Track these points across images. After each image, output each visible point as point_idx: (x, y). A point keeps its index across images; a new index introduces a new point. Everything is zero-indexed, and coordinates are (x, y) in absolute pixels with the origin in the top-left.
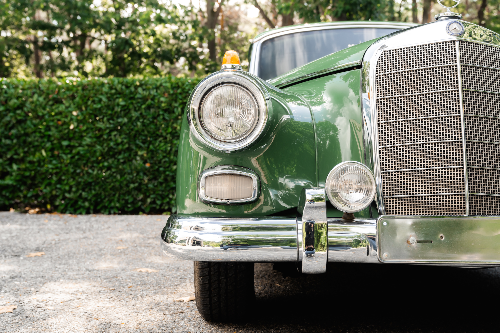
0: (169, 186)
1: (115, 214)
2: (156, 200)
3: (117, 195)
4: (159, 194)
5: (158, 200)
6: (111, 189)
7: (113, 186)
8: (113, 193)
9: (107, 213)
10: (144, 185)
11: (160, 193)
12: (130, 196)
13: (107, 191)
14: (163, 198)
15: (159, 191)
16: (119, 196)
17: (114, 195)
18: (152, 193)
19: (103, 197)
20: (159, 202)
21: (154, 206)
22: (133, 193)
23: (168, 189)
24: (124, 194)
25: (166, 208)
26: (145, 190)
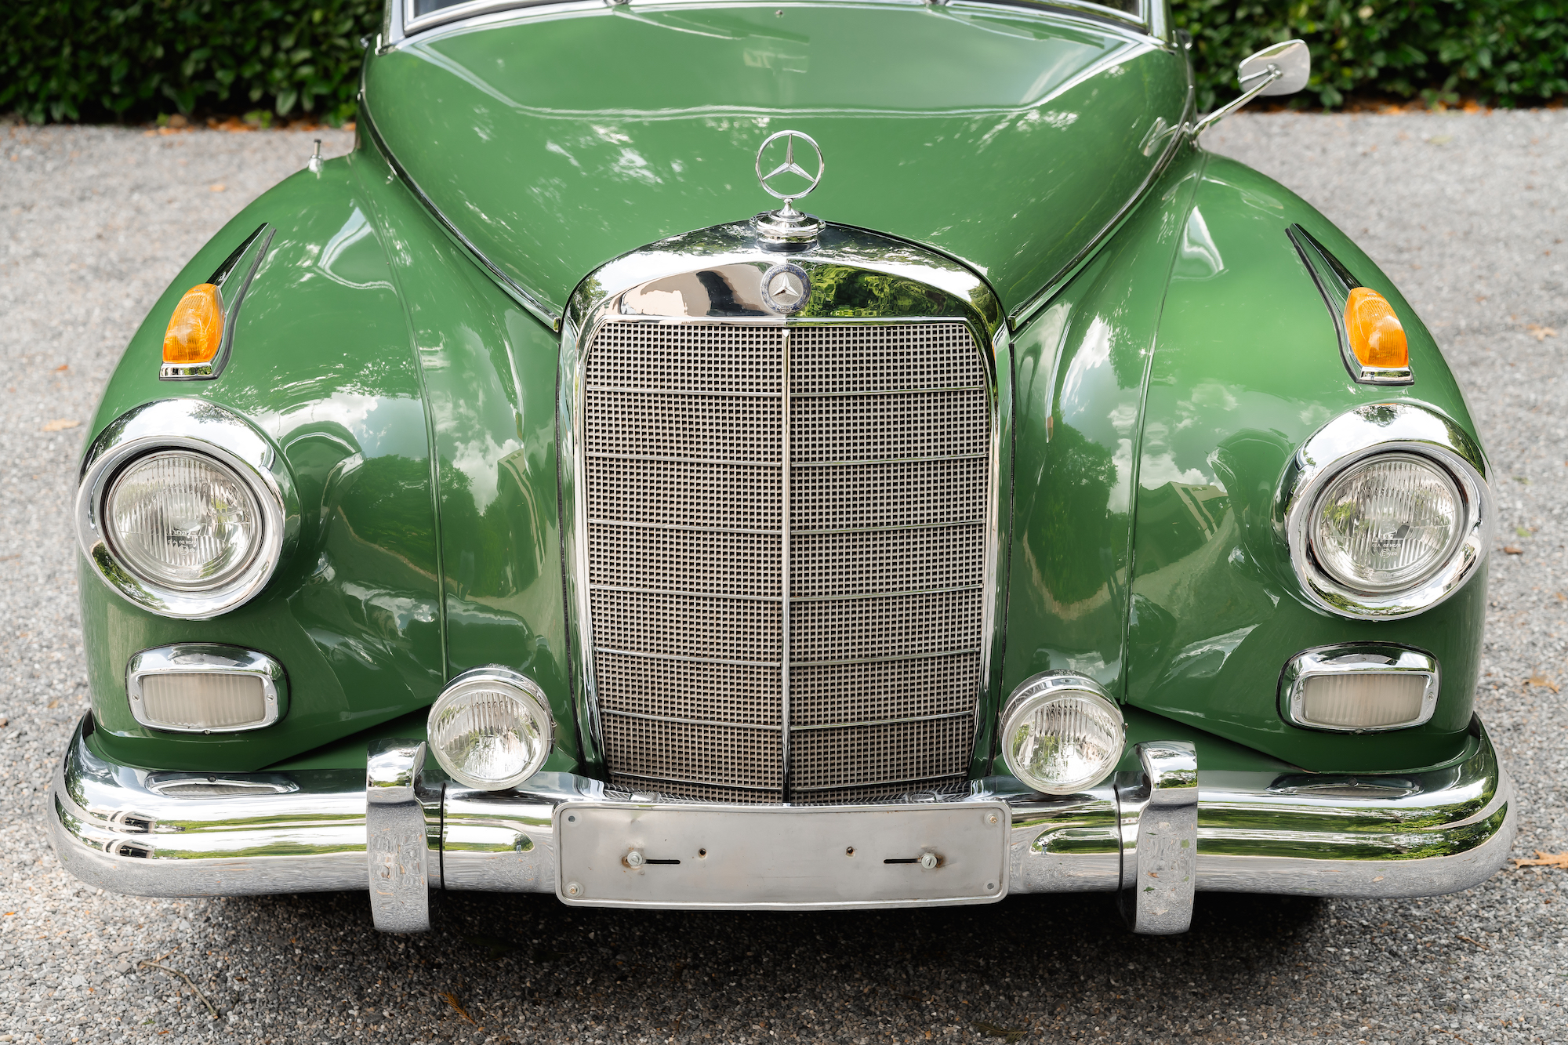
0: (257, 14)
1: (67, 121)
2: (215, 65)
3: (67, 51)
4: (223, 47)
5: (223, 66)
6: (39, 28)
7: (47, 19)
8: (52, 43)
9: (40, 119)
10: (162, 11)
11: (228, 40)
12: (115, 57)
13: (27, 37)
14: (241, 61)
15: (222, 33)
16: (74, 54)
17: (56, 52)
18: (196, 41)
19: (14, 61)
20: (224, 76)
21: (210, 87)
22: (125, 43)
23: (254, 26)
24: (93, 48)
25: (256, 95)
26: (168, 31)
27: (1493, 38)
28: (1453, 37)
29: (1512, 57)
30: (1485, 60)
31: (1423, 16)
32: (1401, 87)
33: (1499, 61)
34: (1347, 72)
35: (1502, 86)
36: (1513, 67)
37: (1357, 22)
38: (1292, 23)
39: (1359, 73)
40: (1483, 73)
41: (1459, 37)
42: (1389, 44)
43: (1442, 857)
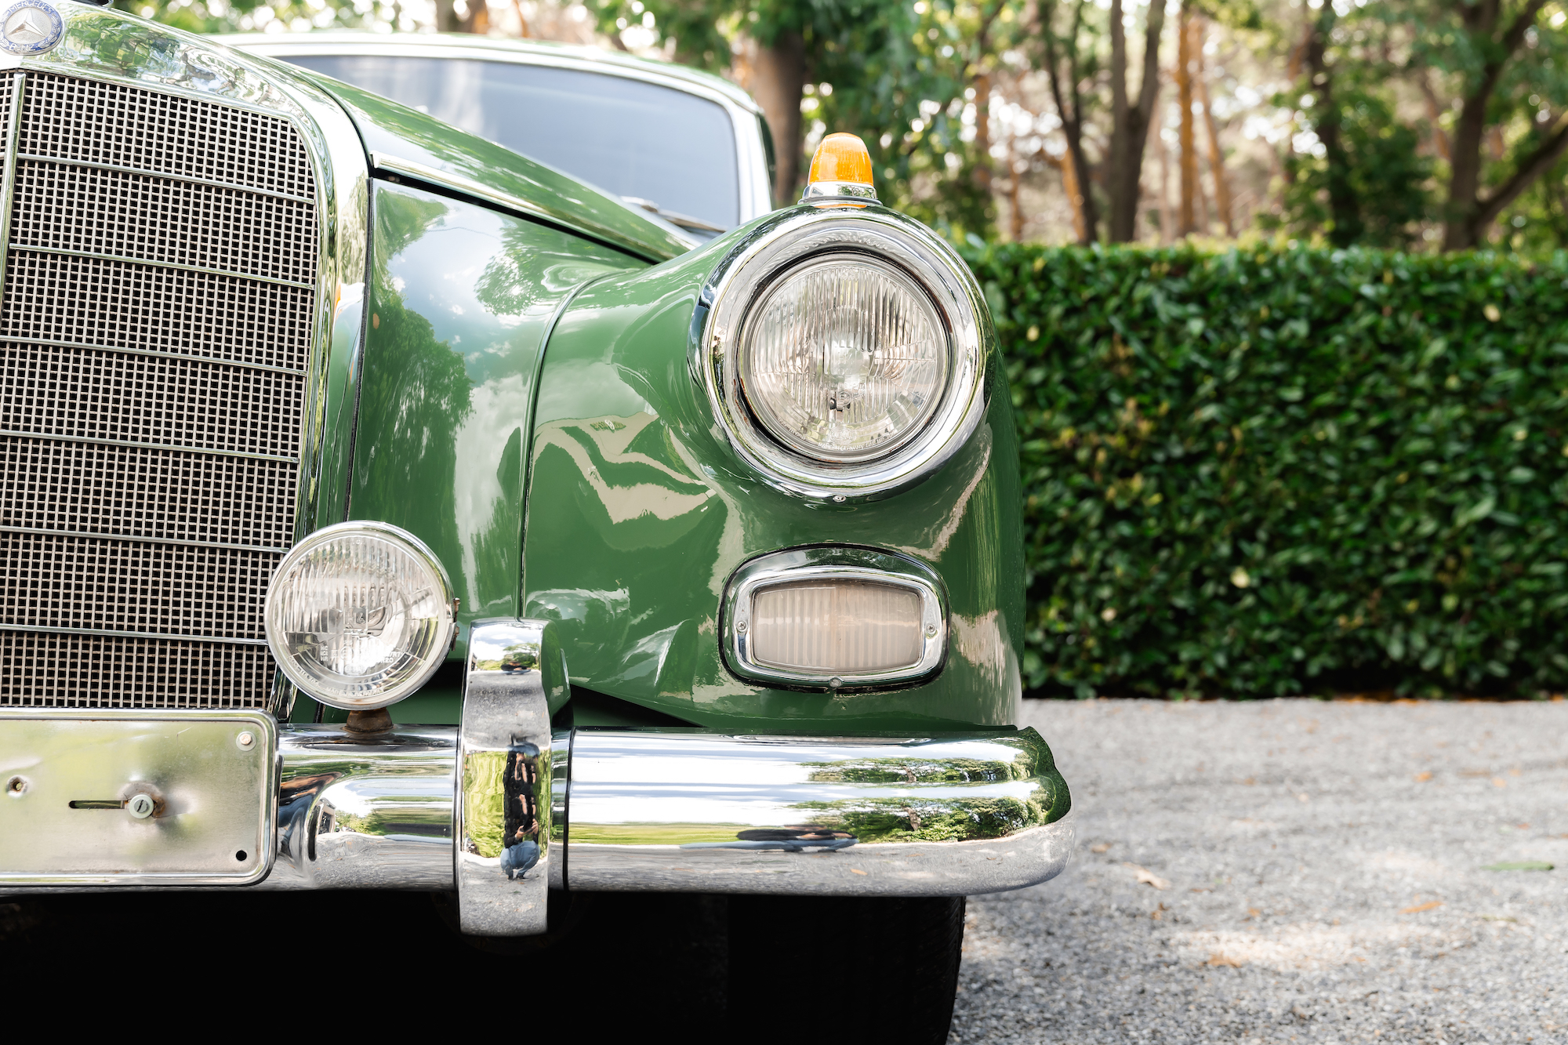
27: (1226, 640)
28: (1190, 639)
29: (1244, 658)
30: (1221, 660)
31: (1164, 620)
32: (1148, 686)
33: (1233, 662)
34: (1097, 668)
35: (1237, 684)
36: (1247, 667)
37: (1102, 623)
38: (1043, 623)
39: (1108, 670)
40: (1220, 672)
41: (1196, 639)
42: (1133, 644)
43: (956, 843)
